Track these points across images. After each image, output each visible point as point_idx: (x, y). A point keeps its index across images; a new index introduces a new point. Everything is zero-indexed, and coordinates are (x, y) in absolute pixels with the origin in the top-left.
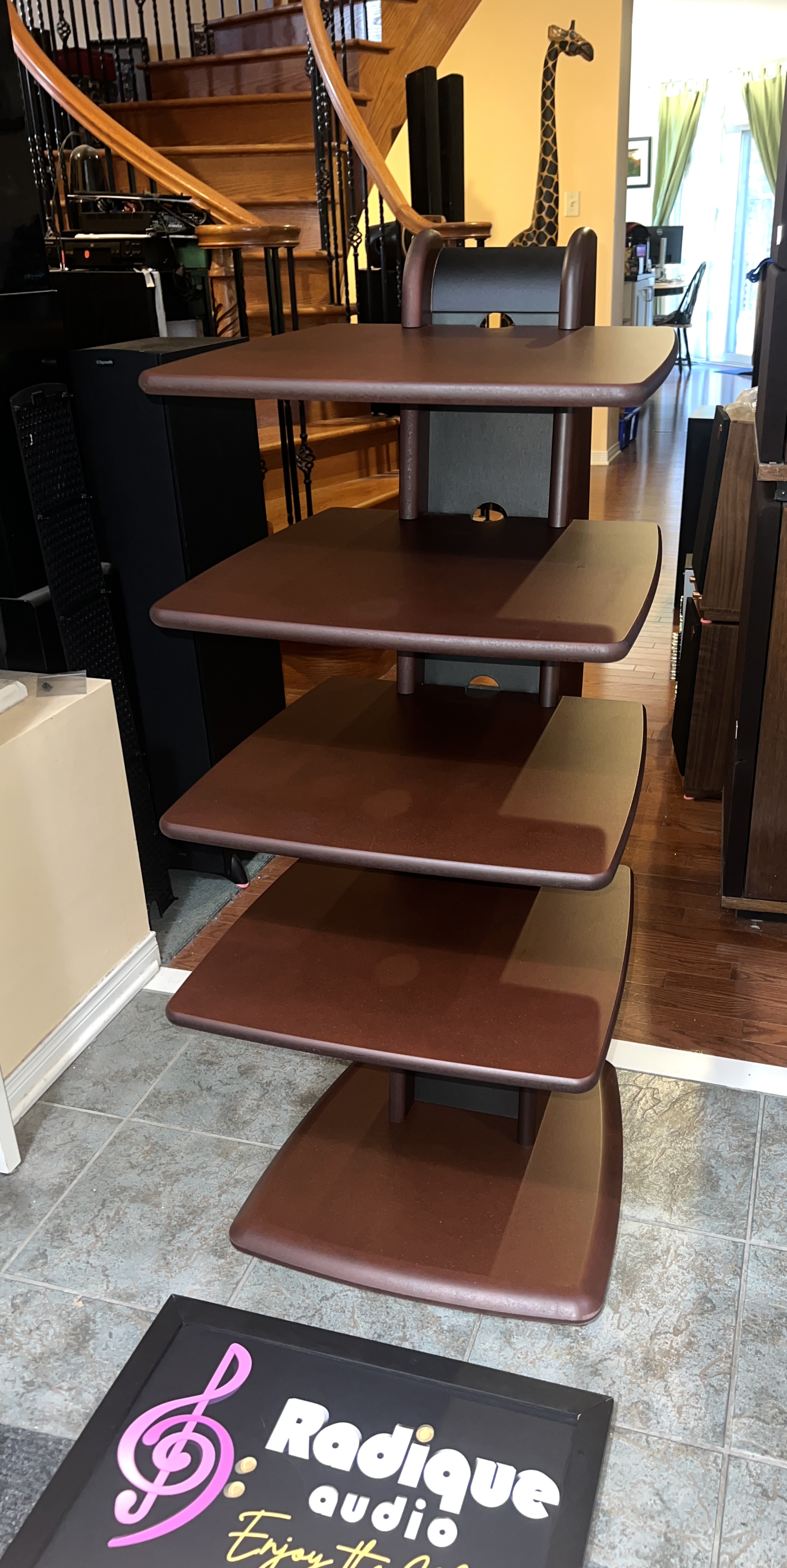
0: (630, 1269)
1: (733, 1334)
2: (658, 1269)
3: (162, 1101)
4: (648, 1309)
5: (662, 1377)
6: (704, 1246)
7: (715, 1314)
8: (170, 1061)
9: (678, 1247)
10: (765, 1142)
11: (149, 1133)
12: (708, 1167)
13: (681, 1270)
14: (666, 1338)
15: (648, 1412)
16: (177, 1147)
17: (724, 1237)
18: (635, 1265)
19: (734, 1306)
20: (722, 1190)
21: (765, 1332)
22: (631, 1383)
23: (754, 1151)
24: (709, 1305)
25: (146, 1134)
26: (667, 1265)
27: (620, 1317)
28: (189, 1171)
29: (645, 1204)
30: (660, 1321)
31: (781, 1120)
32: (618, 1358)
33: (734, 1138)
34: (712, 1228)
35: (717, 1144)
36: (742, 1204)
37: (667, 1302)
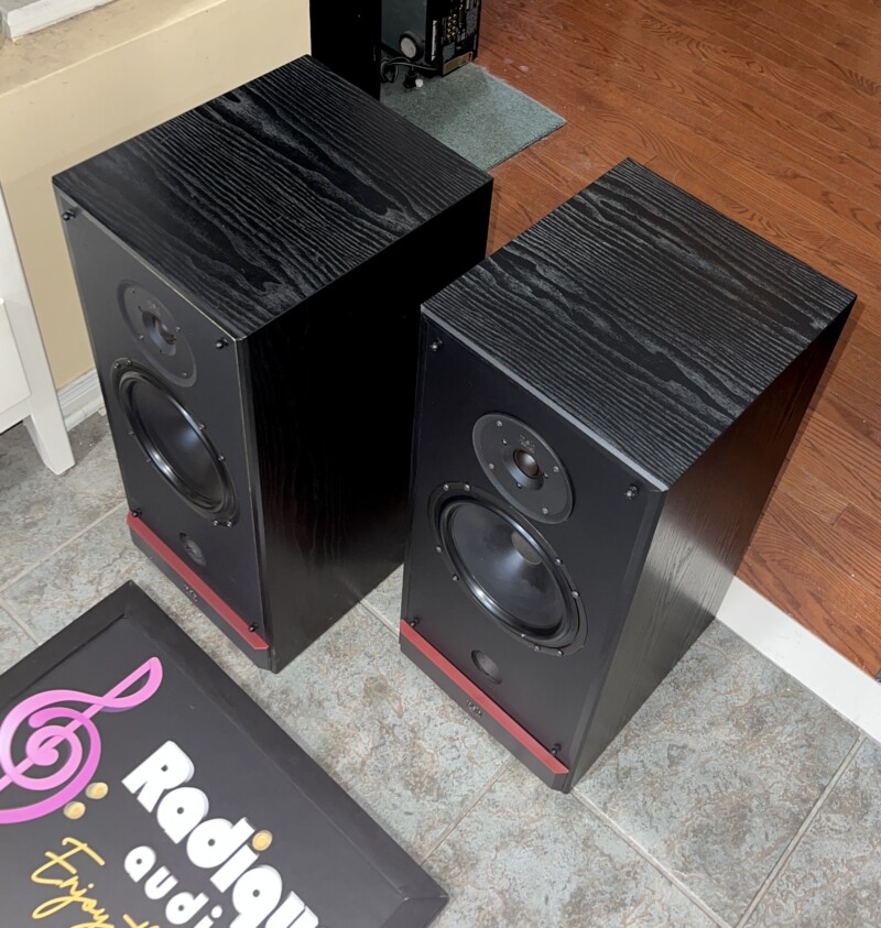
0: (585, 905)
2: (616, 919)
6: (682, 915)
9: (653, 902)
10: (829, 805)
12: (744, 807)
18: (594, 902)
20: (744, 848)
23: (809, 812)
26: (628, 921)
29: (648, 824)
31: (864, 781)
33: (798, 782)
34: (705, 895)
35: (775, 780)
36: (755, 877)
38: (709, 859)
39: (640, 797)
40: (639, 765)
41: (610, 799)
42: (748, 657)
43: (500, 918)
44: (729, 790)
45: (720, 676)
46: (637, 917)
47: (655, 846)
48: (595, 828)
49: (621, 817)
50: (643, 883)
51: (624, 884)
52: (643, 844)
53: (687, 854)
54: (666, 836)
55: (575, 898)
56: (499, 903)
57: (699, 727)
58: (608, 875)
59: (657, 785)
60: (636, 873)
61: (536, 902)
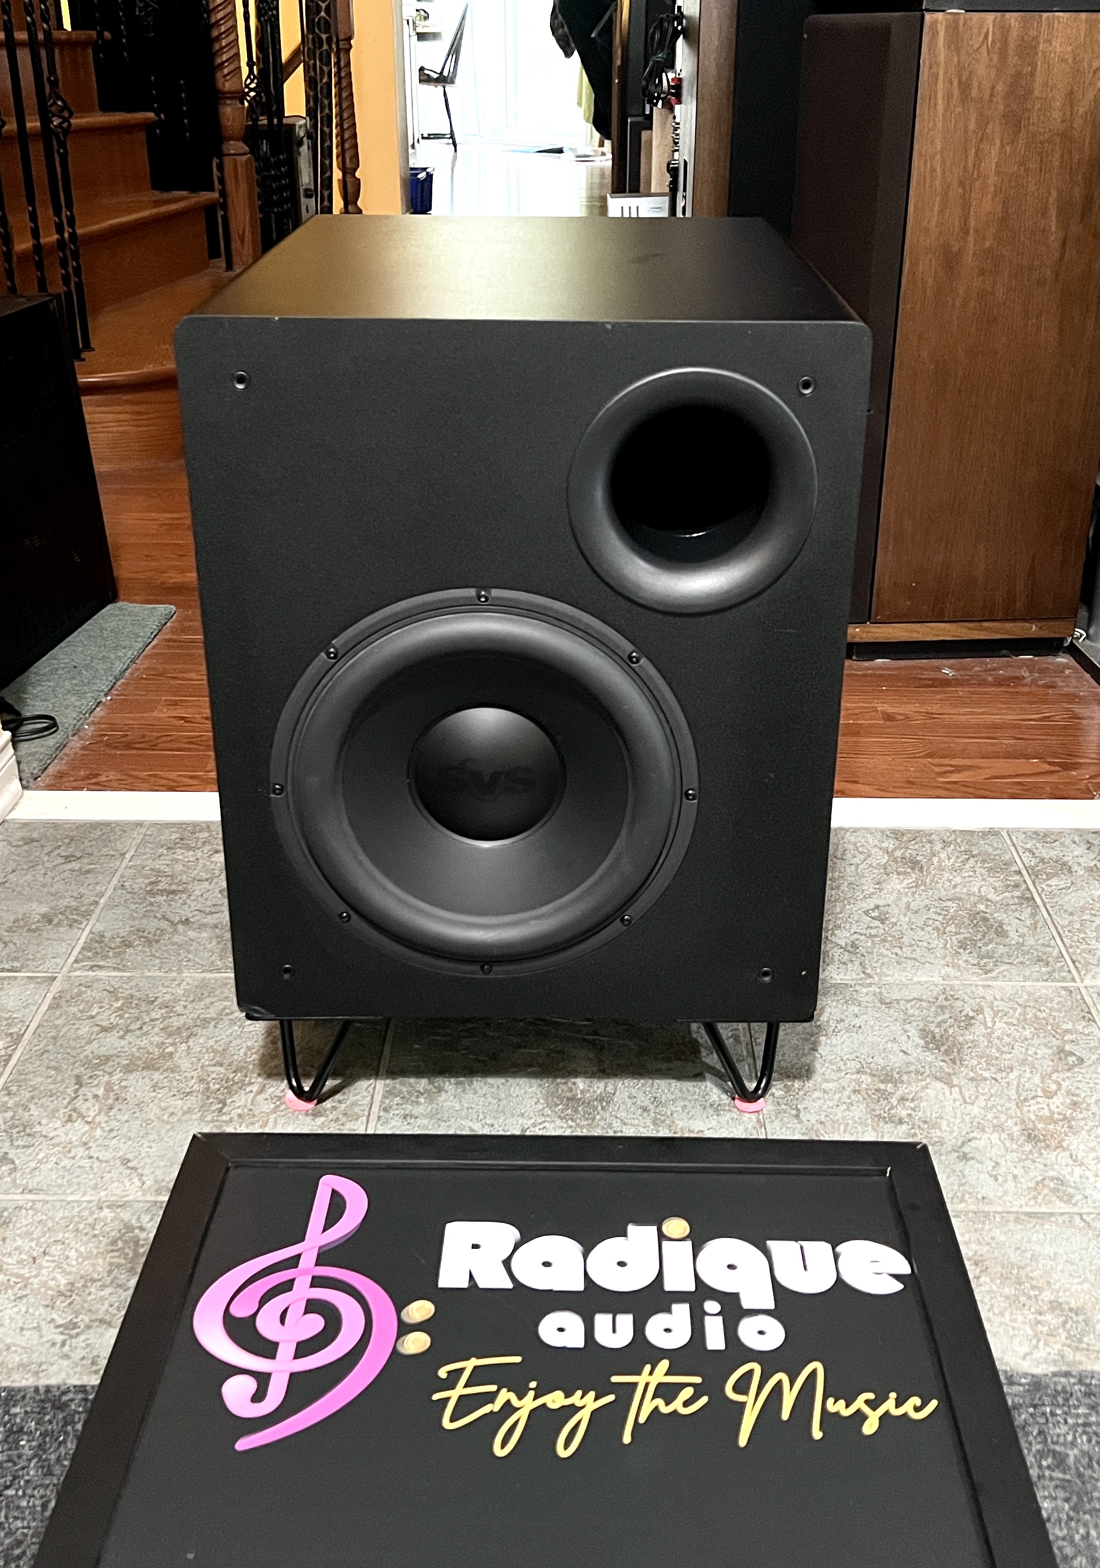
0: (941, 1036)
2: (978, 1029)
3: (113, 946)
4: (994, 1076)
5: (1059, 1146)
6: (1025, 996)
7: (1087, 1067)
8: (101, 898)
9: (992, 1003)
10: (1037, 878)
11: (112, 986)
12: (978, 913)
13: (1013, 1028)
14: (1038, 1103)
15: (1064, 1188)
16: (168, 997)
17: (1046, 984)
18: (946, 1030)
20: (1012, 934)
22: (1020, 1160)
23: (1029, 890)
24: (1074, 1058)
25: (108, 988)
26: (990, 1024)
28: (206, 1022)
29: (917, 964)
30: (1018, 1086)
31: (1044, 852)
32: (986, 1136)
33: (994, 879)
34: (1024, 976)
35: (976, 887)
36: (1048, 946)
37: (1015, 1064)
38: (996, 955)
39: (886, 953)
40: (856, 936)
41: (864, 967)
42: (848, 834)
43: (882, 1086)
44: (952, 910)
45: (844, 854)
46: (993, 1019)
47: (943, 972)
48: (878, 990)
49: (888, 972)
50: (967, 998)
51: (953, 1007)
52: (932, 977)
53: (976, 962)
54: (943, 962)
55: (927, 1037)
56: (866, 1079)
57: (872, 890)
58: (933, 1009)
59: (889, 939)
60: (952, 996)
61: (897, 1060)
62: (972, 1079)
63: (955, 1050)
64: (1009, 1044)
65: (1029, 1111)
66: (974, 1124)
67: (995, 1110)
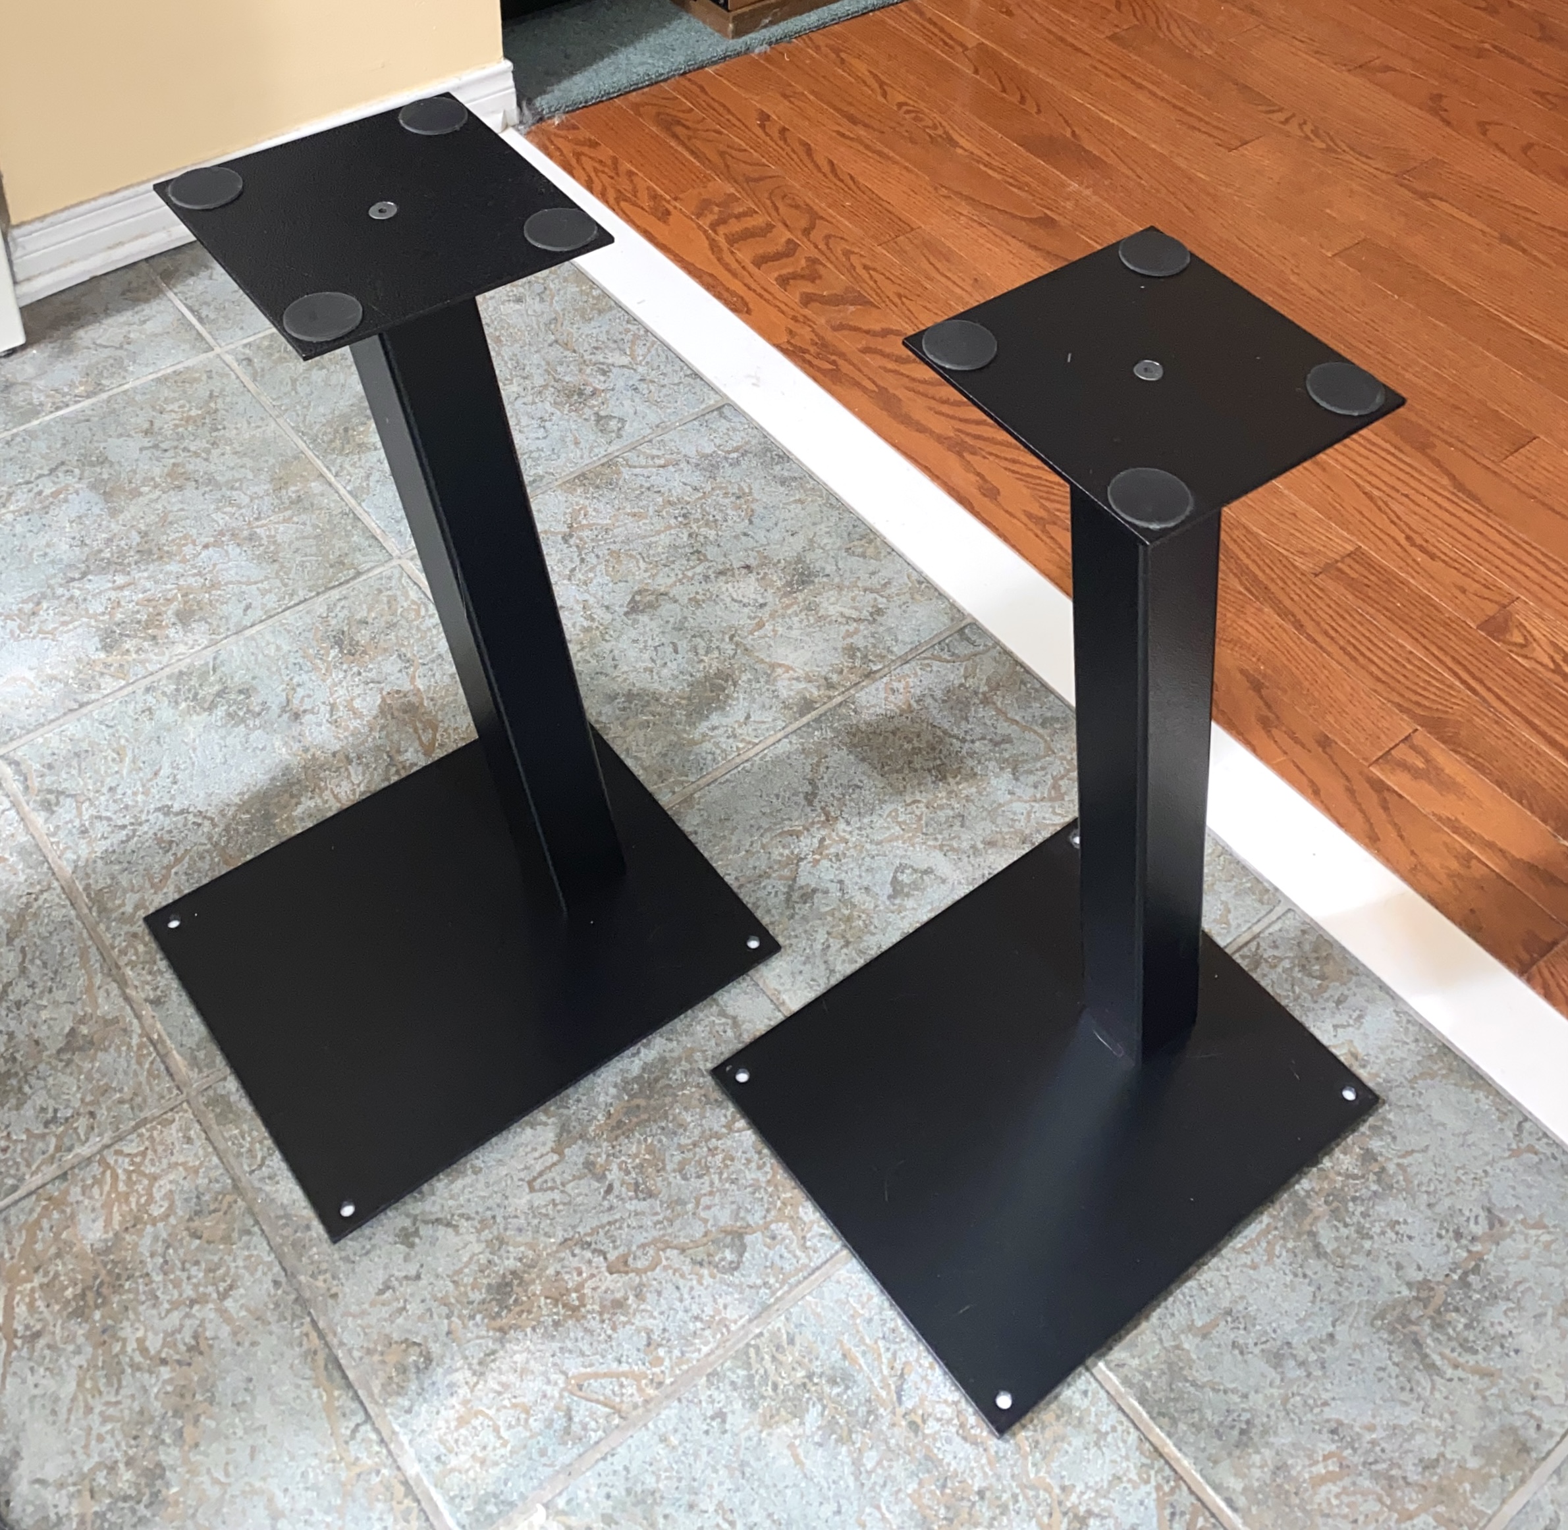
0: (665, 1086)
1: (712, 1345)
4: (616, 1185)
5: (503, 1331)
7: (722, 1282)
11: (223, 390)
14: (590, 1262)
16: (233, 434)
19: (773, 1293)
21: (775, 1387)
24: (729, 1255)
25: (218, 390)
27: (554, 1164)
28: (209, 481)
30: (609, 1223)
37: (664, 1196)
40: (834, 886)
45: (1029, 772)
62: (589, 1165)
63: (645, 1116)
64: (708, 1168)
65: (563, 1259)
66: (489, 1213)
67: (536, 1221)
